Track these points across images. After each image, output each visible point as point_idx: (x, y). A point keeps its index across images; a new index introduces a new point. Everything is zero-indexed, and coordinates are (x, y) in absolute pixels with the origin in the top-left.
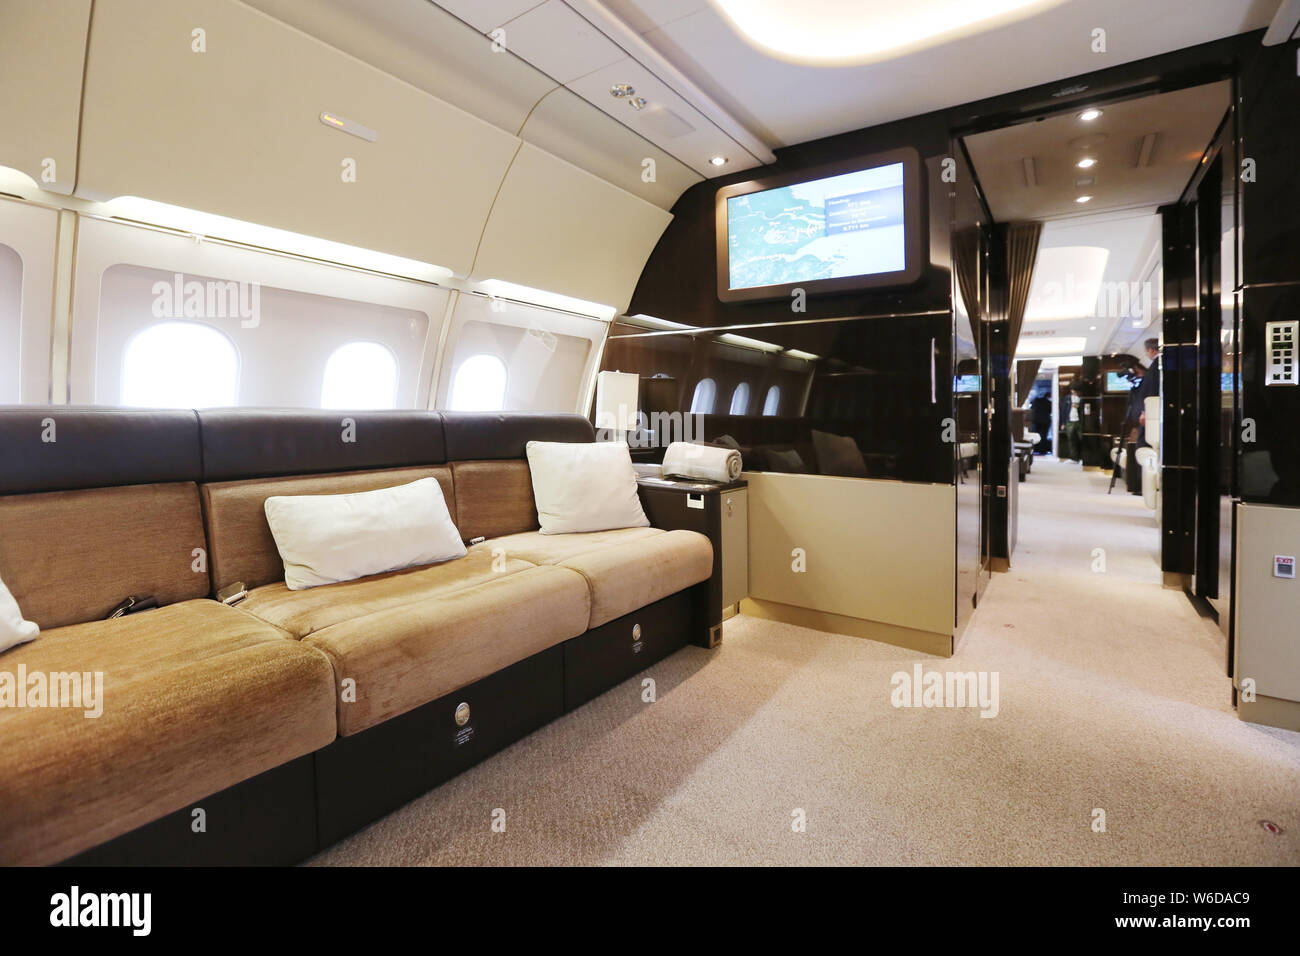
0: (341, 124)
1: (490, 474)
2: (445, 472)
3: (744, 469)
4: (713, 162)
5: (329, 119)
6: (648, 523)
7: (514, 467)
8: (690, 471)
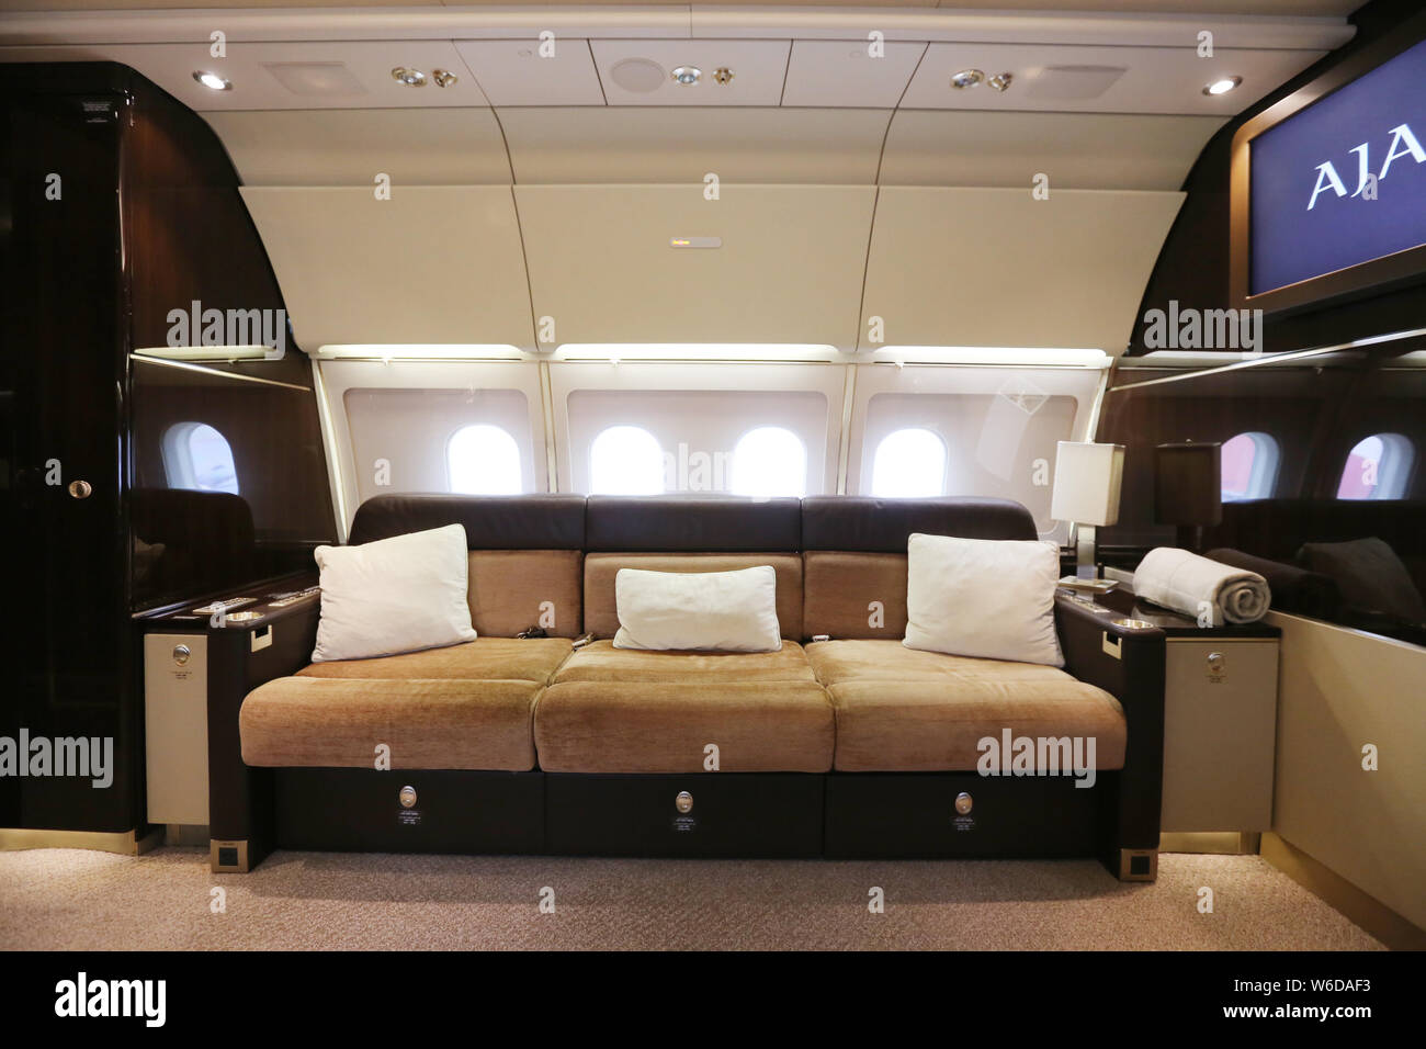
0: (687, 243)
1: (861, 568)
2: (790, 561)
3: (1274, 606)
4: (1212, 91)
5: (676, 243)
6: (1061, 661)
7: (888, 562)
8: (1166, 598)
